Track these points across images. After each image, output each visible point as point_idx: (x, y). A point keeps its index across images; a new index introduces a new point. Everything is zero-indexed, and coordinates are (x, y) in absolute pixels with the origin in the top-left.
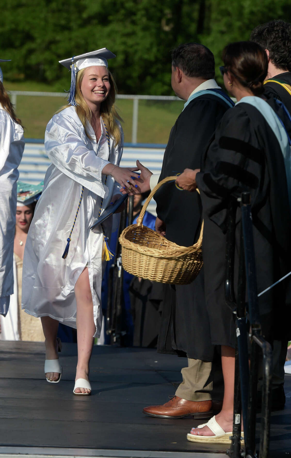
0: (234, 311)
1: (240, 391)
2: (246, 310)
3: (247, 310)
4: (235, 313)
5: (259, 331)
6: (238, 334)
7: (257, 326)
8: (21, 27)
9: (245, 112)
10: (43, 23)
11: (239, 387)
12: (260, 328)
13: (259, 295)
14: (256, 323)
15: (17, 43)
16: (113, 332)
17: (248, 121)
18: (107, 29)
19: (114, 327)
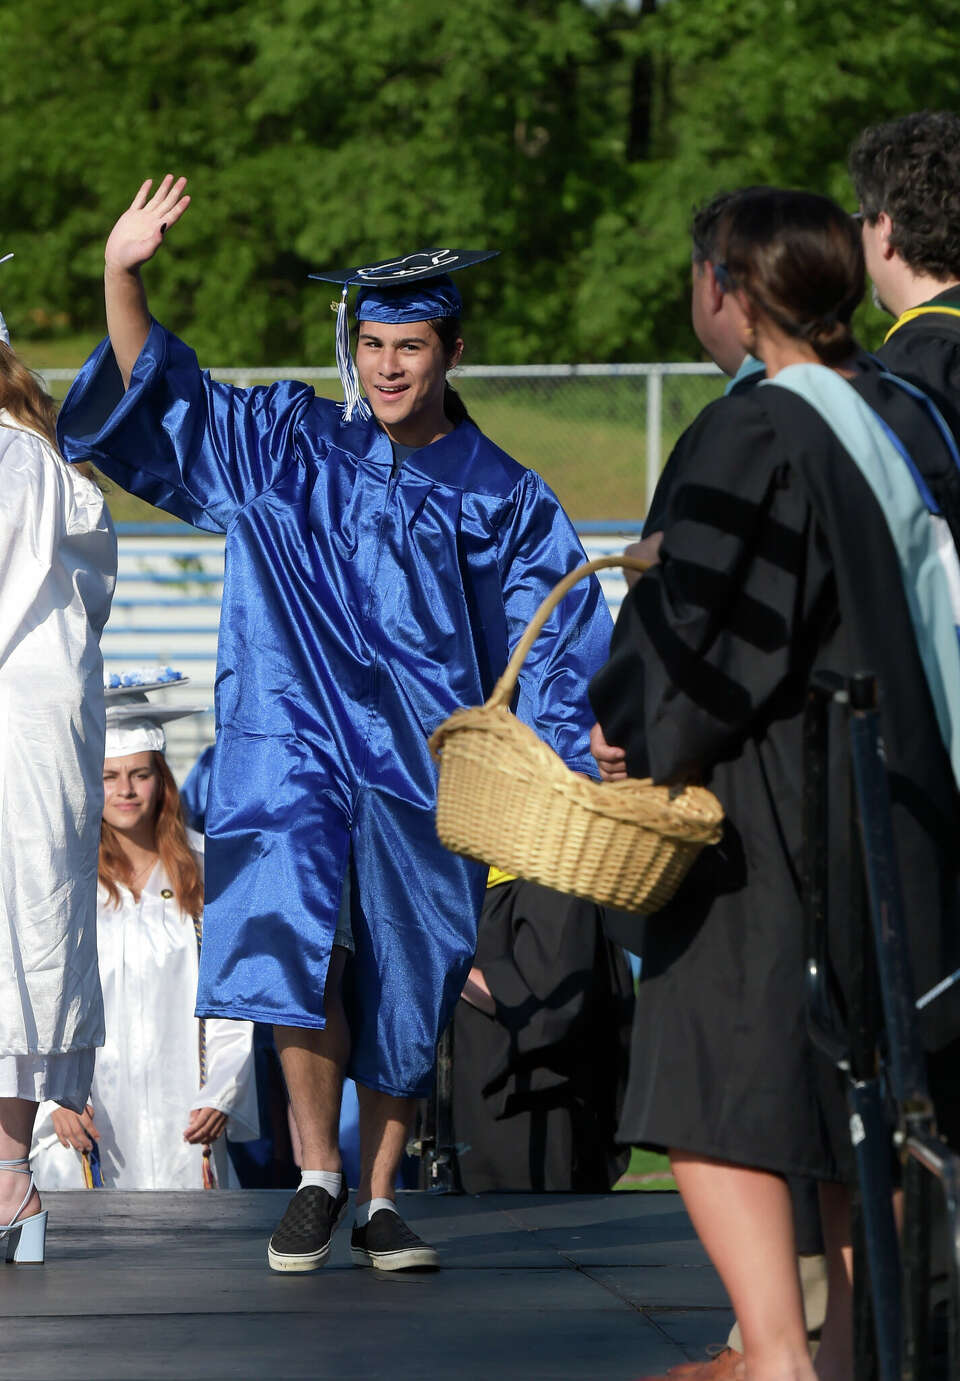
0: (844, 1058)
1: (871, 1323)
2: (878, 1054)
3: (885, 1054)
4: (844, 1065)
5: (926, 1123)
6: (858, 1135)
7: (920, 1108)
8: (52, 165)
9: (764, 414)
10: (124, 146)
11: (870, 1309)
12: (929, 1112)
13: (921, 1003)
14: (917, 1096)
15: (43, 217)
16: (426, 1146)
17: (769, 436)
18: (338, 161)
19: (431, 1130)
